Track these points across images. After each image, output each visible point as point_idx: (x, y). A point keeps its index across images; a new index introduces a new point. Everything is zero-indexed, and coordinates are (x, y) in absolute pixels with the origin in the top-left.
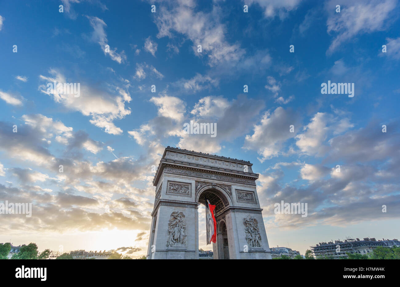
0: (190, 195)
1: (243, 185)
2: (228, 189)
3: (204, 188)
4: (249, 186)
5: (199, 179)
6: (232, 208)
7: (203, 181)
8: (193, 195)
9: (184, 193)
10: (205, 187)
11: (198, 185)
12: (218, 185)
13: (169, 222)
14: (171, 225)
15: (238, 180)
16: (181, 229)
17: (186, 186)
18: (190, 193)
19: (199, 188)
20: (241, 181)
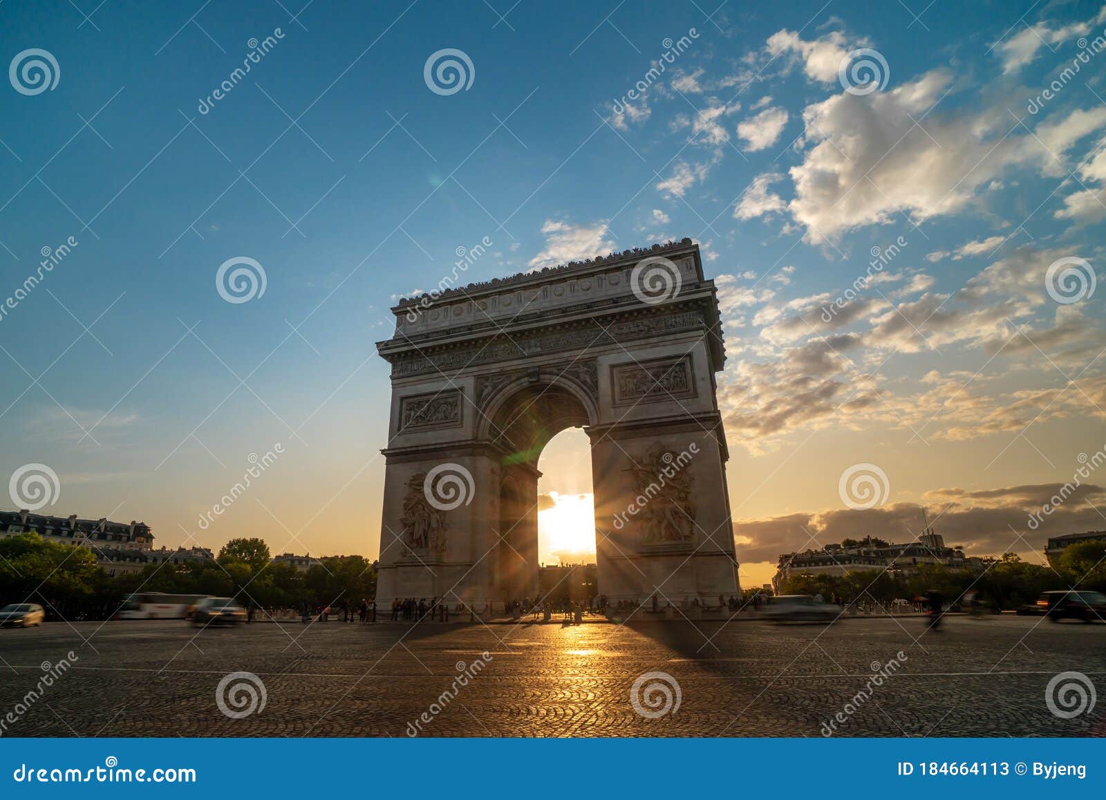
0: (459, 423)
1: (643, 342)
2: (587, 372)
3: (504, 391)
4: (672, 337)
5: (484, 370)
6: (594, 430)
7: (499, 370)
8: (468, 420)
9: (443, 421)
10: (508, 388)
11: (486, 387)
12: (548, 370)
13: (405, 501)
14: (410, 506)
15: (627, 331)
16: (432, 515)
17: (450, 400)
18: (459, 415)
19: (488, 395)
20: (637, 329)
